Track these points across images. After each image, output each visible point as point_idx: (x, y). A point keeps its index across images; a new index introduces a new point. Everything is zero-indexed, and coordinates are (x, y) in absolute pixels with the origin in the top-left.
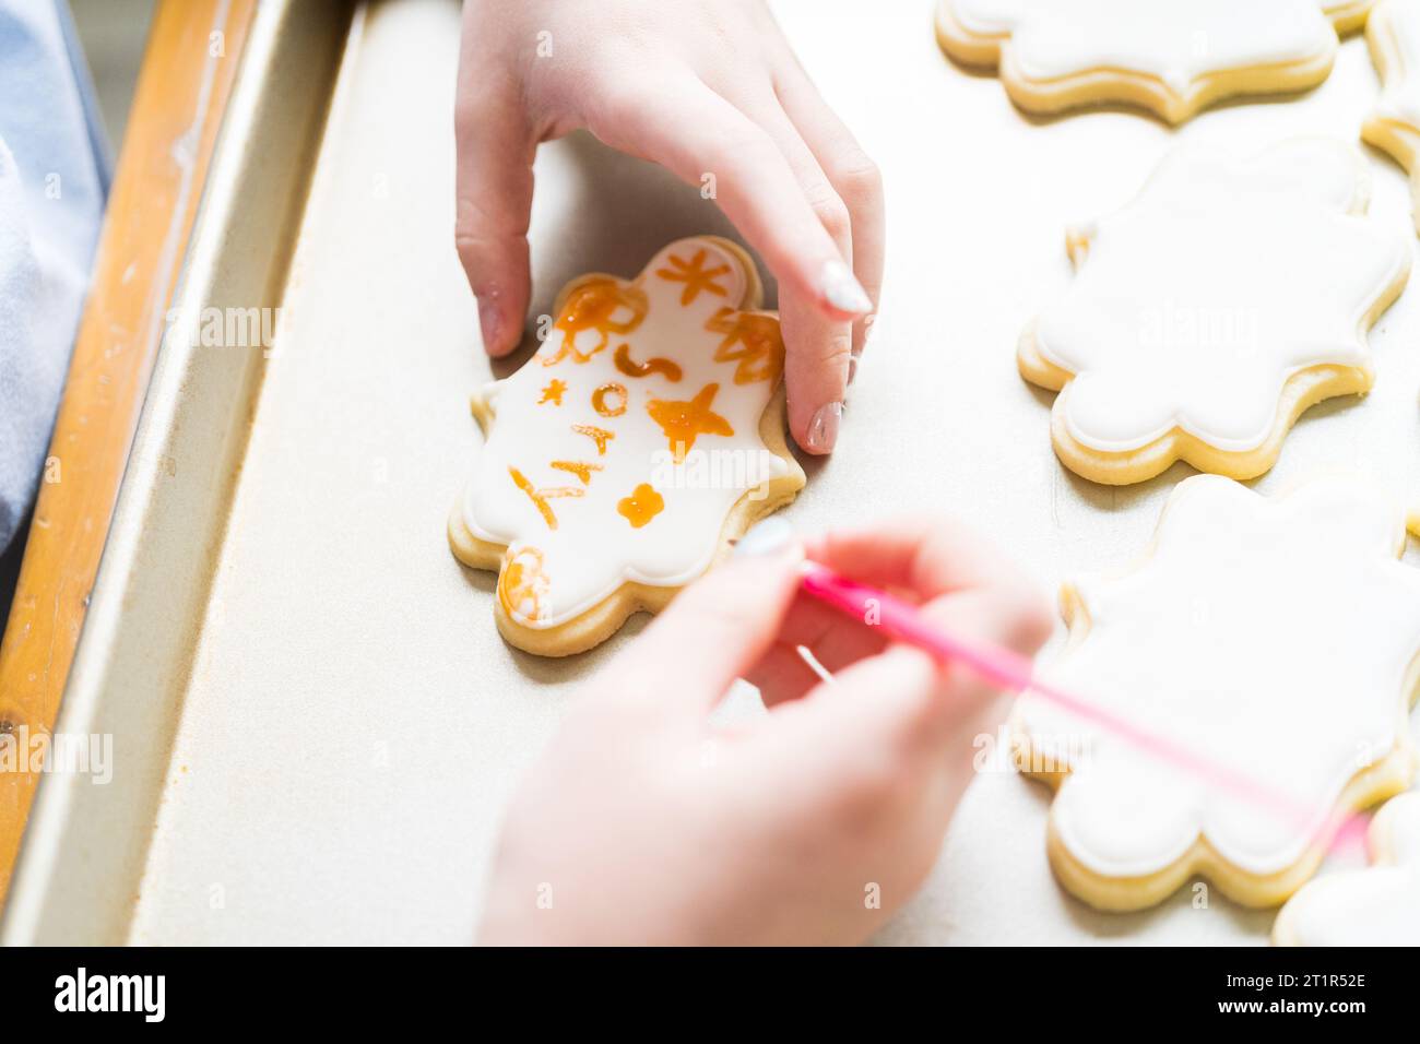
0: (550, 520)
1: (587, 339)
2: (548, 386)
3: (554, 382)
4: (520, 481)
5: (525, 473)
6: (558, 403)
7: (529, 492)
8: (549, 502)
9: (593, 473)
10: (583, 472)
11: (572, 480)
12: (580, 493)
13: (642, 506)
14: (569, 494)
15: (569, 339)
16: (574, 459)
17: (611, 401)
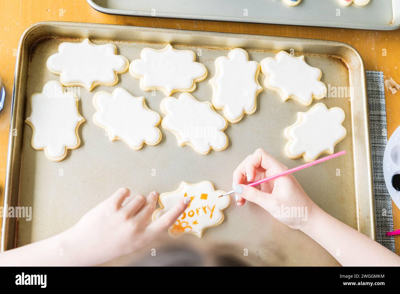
0: (214, 207)
1: (184, 225)
2: (195, 224)
3: (193, 224)
4: (211, 216)
5: (210, 216)
6: (196, 221)
7: (212, 213)
8: (212, 209)
9: (204, 207)
10: (204, 209)
11: (207, 209)
12: (208, 206)
13: (204, 196)
14: (209, 207)
15: (185, 228)
16: (203, 211)
17: (191, 214)
